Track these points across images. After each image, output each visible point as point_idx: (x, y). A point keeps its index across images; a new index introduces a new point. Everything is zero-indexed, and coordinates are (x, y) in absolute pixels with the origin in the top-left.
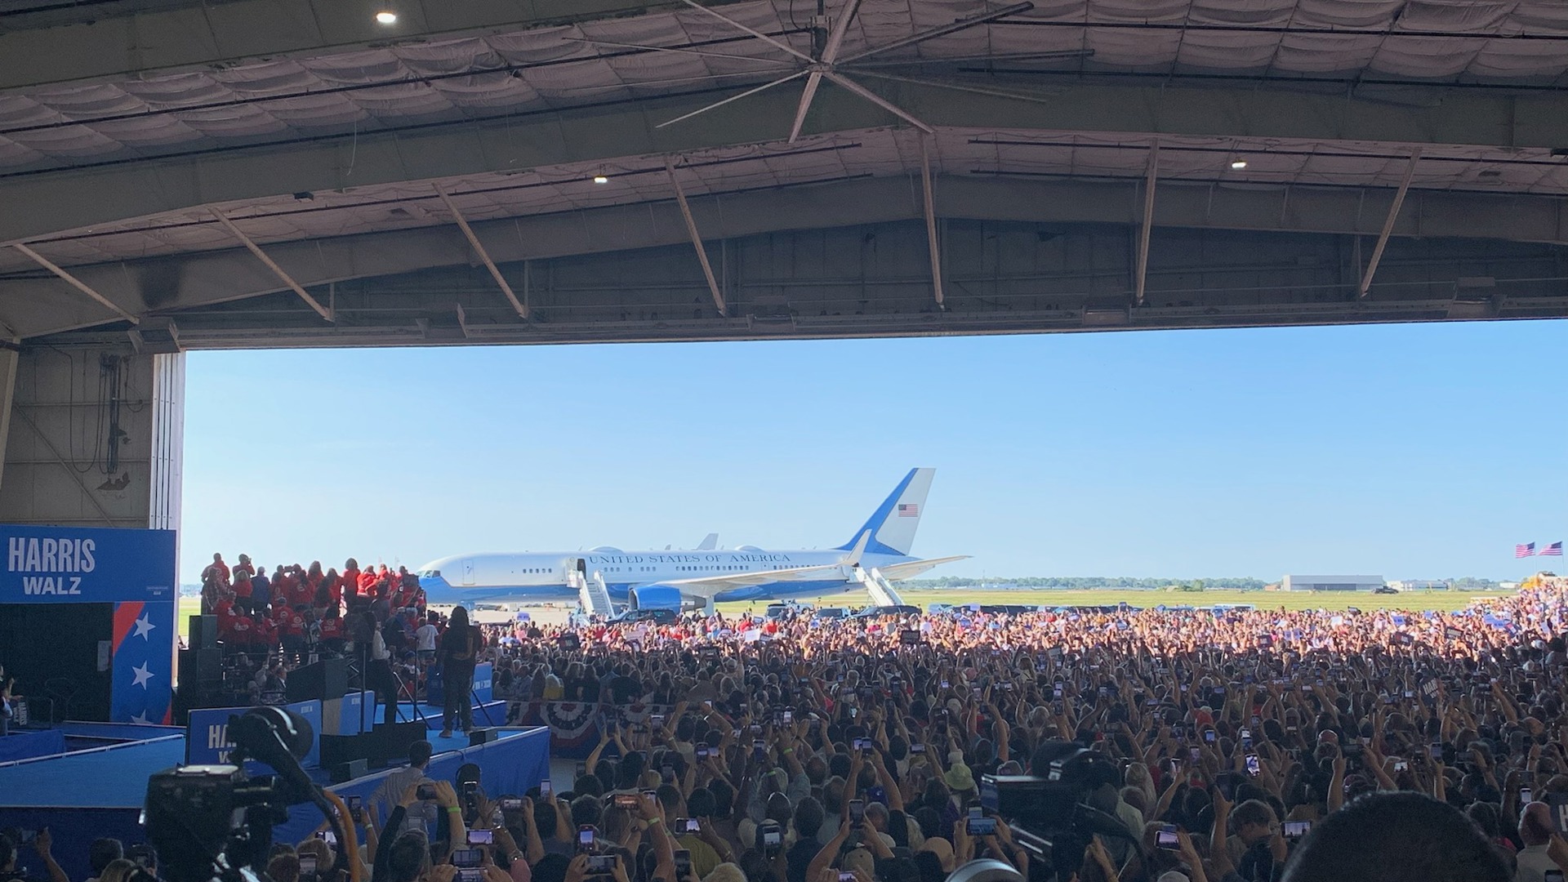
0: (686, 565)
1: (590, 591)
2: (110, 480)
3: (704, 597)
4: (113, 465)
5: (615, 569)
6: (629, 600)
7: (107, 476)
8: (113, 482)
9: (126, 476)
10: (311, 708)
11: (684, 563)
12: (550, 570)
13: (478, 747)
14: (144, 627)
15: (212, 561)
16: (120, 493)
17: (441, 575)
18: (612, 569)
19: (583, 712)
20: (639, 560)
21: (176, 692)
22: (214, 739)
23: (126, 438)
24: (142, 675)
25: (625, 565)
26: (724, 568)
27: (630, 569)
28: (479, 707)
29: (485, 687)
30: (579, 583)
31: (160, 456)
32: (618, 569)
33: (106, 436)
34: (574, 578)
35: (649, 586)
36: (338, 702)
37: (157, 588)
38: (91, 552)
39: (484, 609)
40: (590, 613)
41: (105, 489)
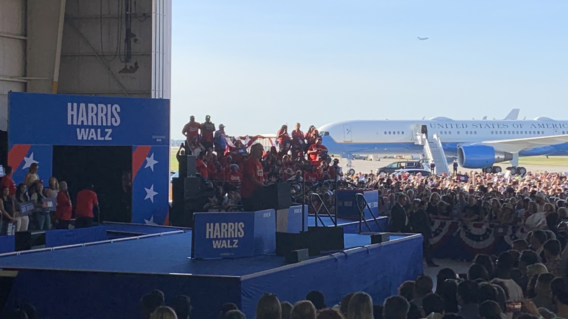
0: (499, 130)
1: (430, 147)
2: (126, 66)
3: (511, 153)
4: (128, 56)
5: (448, 133)
6: (458, 154)
7: (124, 64)
8: (128, 68)
9: (136, 64)
10: (270, 214)
11: (496, 129)
12: (403, 133)
13: (376, 245)
14: (151, 162)
15: (188, 121)
16: (133, 75)
17: (330, 134)
18: (446, 132)
19: (439, 227)
20: (465, 126)
21: (171, 206)
22: (210, 232)
23: (136, 39)
24: (151, 193)
25: (454, 130)
26: (526, 132)
27: (458, 132)
28: (373, 219)
29: (374, 207)
30: (423, 141)
31: (157, 51)
32: (450, 133)
33: (124, 37)
34: (420, 138)
35: (472, 144)
36: (286, 210)
37: (159, 137)
38: (118, 113)
39: (356, 159)
40: (430, 162)
41: (123, 72)
